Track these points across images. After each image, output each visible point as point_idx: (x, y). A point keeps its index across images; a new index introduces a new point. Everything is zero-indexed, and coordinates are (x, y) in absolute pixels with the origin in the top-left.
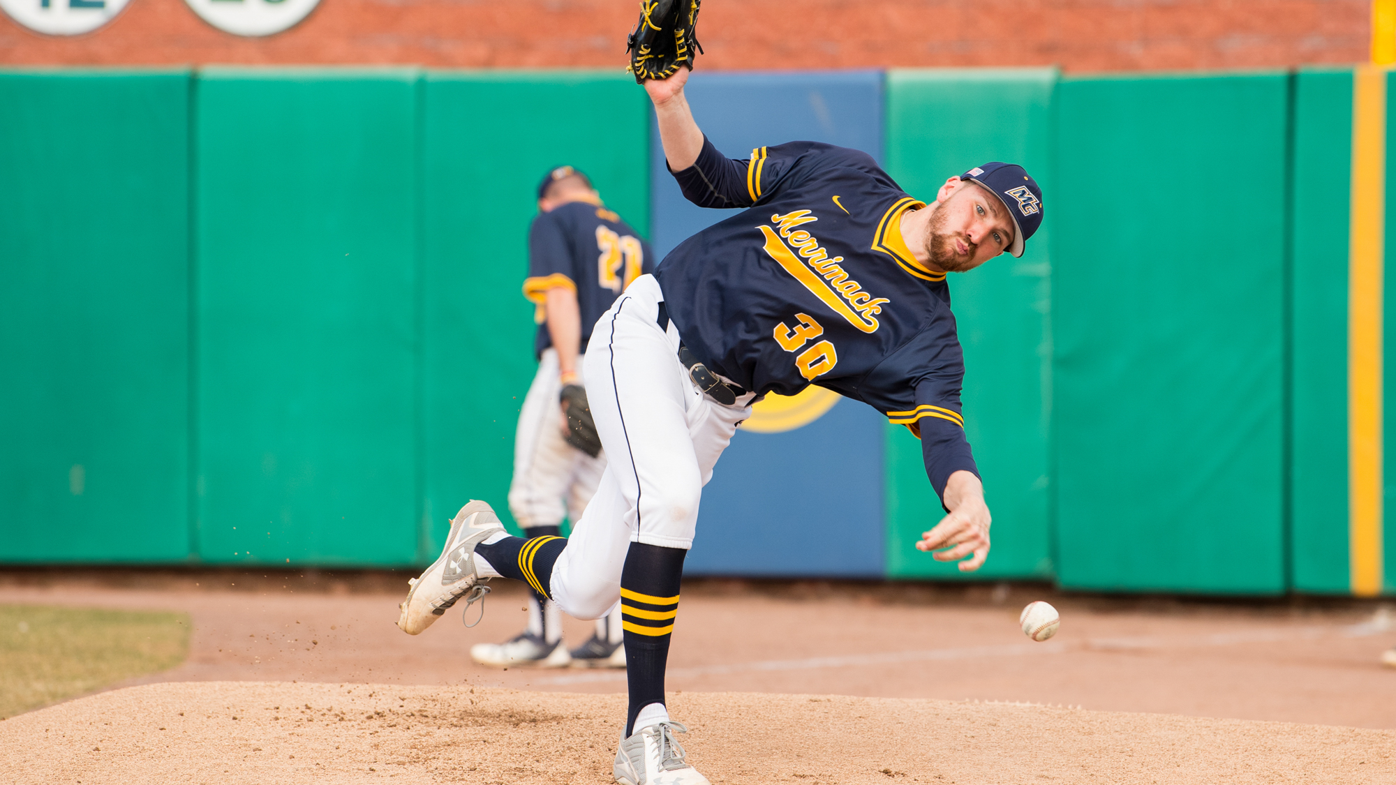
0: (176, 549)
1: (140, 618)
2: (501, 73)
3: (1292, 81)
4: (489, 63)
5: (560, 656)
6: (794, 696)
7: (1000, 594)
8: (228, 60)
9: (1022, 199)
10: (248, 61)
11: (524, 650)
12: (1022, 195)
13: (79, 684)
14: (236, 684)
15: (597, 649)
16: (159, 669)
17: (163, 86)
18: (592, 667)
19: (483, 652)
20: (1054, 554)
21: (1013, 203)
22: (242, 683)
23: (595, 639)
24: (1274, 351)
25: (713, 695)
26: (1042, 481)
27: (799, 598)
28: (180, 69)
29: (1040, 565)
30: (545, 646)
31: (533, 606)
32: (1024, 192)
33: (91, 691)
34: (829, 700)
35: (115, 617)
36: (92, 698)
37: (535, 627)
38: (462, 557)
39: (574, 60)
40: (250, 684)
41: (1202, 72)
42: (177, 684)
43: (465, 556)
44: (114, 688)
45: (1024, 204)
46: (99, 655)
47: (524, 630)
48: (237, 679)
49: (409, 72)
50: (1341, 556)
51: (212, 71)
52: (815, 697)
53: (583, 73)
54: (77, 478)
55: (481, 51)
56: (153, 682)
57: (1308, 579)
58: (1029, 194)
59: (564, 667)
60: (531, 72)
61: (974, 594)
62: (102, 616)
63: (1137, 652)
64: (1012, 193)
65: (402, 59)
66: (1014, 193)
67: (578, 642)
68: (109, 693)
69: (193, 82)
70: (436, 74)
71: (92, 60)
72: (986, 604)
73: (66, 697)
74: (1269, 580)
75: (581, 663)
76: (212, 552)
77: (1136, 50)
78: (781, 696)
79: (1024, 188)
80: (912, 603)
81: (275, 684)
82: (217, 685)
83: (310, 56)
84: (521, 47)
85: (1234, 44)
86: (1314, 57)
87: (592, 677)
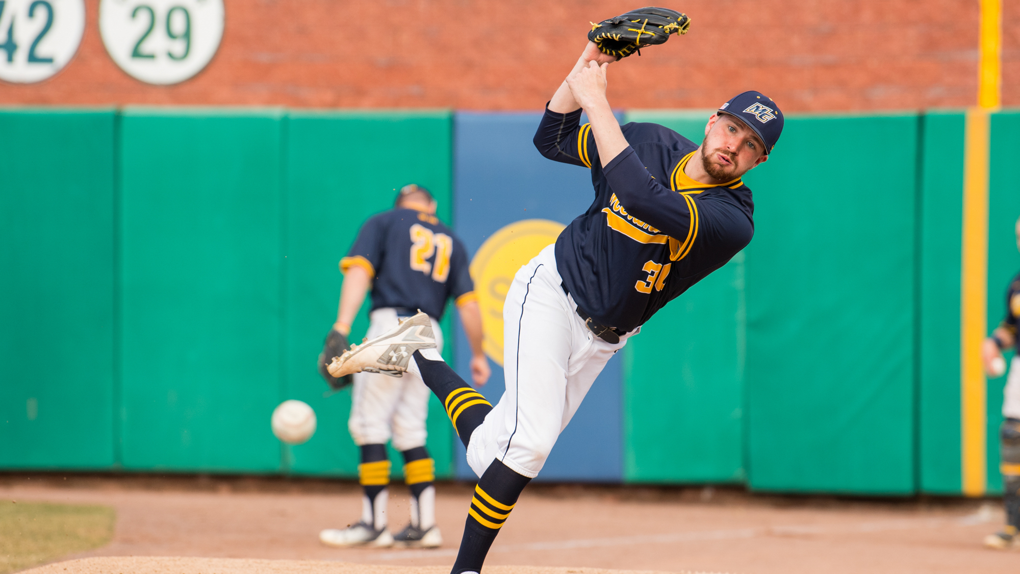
0: (104, 459)
1: (78, 510)
2: (345, 113)
3: (921, 121)
4: (335, 105)
5: (385, 539)
6: (557, 569)
7: (707, 494)
8: (143, 101)
9: (757, 112)
10: (158, 102)
11: (359, 535)
12: (757, 110)
13: (33, 558)
14: (148, 558)
15: (411, 534)
16: (92, 547)
17: (96, 121)
18: (409, 547)
19: (329, 536)
20: (747, 464)
21: (751, 117)
22: (152, 558)
23: (410, 527)
24: (907, 317)
25: (497, 567)
26: (737, 413)
27: (560, 497)
28: (108, 108)
29: (736, 473)
30: (374, 532)
31: (365, 502)
32: (758, 107)
33: (42, 563)
34: (582, 572)
35: (59, 509)
36: (42, 569)
37: (367, 517)
38: (401, 353)
39: (397, 103)
40: (158, 558)
41: (856, 113)
42: (105, 559)
43: (405, 354)
44: (59, 560)
45: (760, 115)
46: (48, 537)
47: (358, 520)
48: (149, 554)
49: (276, 112)
50: (955, 466)
51: (132, 110)
52: (572, 569)
53: (403, 113)
54: (32, 408)
55: (329, 96)
56: (88, 556)
57: (931, 483)
58: (762, 107)
59: (389, 548)
60: (365, 112)
61: (688, 494)
62: (50, 509)
63: (807, 537)
64: (748, 110)
65: (271, 101)
66: (750, 110)
67: (398, 529)
68: (55, 565)
69: (118, 118)
70: (296, 113)
71: (44, 101)
72: (696, 501)
73: (24, 567)
74: (903, 484)
75: (400, 544)
76: (132, 461)
77: (807, 97)
78: (547, 568)
79: (758, 104)
80: (642, 501)
81: (177, 558)
82: (135, 558)
83: (204, 99)
84: (358, 93)
85: (879, 93)
86: (936, 102)
87: (408, 554)
